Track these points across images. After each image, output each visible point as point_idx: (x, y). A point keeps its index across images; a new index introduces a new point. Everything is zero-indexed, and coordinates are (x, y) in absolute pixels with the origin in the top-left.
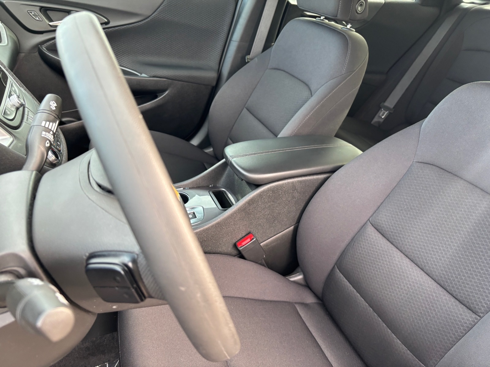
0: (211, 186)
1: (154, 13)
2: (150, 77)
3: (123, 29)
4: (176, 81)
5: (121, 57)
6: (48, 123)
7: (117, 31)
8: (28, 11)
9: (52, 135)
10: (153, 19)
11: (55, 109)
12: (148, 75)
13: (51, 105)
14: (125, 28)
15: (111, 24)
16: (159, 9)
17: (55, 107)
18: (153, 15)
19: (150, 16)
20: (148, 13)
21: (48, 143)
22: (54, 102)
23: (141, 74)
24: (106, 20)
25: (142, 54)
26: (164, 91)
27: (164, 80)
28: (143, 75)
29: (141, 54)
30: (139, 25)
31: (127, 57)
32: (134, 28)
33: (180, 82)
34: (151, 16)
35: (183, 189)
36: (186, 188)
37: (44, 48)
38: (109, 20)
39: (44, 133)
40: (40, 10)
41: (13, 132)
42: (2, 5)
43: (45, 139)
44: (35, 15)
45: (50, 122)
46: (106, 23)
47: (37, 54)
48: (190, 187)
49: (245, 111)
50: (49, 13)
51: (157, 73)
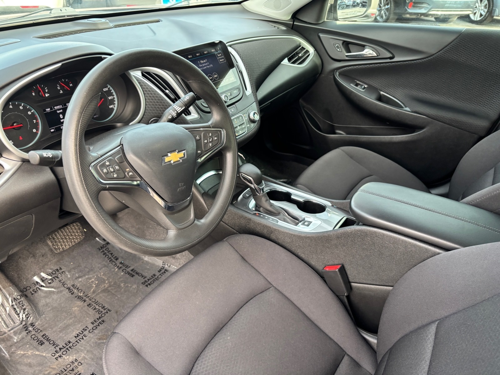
1: (439, 52)
2: (413, 112)
3: (405, 64)
5: (397, 89)
7: (397, 65)
8: (334, 44)
10: (436, 57)
12: (410, 110)
14: (407, 63)
15: (395, 59)
16: (446, 48)
18: (437, 54)
19: (433, 55)
20: (433, 51)
21: (170, 117)
23: (406, 107)
24: (391, 55)
25: (418, 89)
26: (421, 128)
27: (423, 117)
28: (408, 109)
29: (416, 89)
30: (421, 62)
31: (403, 90)
32: (415, 64)
34: (435, 55)
35: (332, 206)
36: (334, 206)
37: (337, 73)
38: (396, 56)
39: (171, 111)
40: (343, 44)
41: (202, 113)
42: (319, 37)
43: (170, 114)
44: (338, 47)
45: (178, 106)
46: (391, 58)
47: (332, 77)
48: (338, 207)
49: (492, 172)
50: (350, 46)
51: (421, 110)
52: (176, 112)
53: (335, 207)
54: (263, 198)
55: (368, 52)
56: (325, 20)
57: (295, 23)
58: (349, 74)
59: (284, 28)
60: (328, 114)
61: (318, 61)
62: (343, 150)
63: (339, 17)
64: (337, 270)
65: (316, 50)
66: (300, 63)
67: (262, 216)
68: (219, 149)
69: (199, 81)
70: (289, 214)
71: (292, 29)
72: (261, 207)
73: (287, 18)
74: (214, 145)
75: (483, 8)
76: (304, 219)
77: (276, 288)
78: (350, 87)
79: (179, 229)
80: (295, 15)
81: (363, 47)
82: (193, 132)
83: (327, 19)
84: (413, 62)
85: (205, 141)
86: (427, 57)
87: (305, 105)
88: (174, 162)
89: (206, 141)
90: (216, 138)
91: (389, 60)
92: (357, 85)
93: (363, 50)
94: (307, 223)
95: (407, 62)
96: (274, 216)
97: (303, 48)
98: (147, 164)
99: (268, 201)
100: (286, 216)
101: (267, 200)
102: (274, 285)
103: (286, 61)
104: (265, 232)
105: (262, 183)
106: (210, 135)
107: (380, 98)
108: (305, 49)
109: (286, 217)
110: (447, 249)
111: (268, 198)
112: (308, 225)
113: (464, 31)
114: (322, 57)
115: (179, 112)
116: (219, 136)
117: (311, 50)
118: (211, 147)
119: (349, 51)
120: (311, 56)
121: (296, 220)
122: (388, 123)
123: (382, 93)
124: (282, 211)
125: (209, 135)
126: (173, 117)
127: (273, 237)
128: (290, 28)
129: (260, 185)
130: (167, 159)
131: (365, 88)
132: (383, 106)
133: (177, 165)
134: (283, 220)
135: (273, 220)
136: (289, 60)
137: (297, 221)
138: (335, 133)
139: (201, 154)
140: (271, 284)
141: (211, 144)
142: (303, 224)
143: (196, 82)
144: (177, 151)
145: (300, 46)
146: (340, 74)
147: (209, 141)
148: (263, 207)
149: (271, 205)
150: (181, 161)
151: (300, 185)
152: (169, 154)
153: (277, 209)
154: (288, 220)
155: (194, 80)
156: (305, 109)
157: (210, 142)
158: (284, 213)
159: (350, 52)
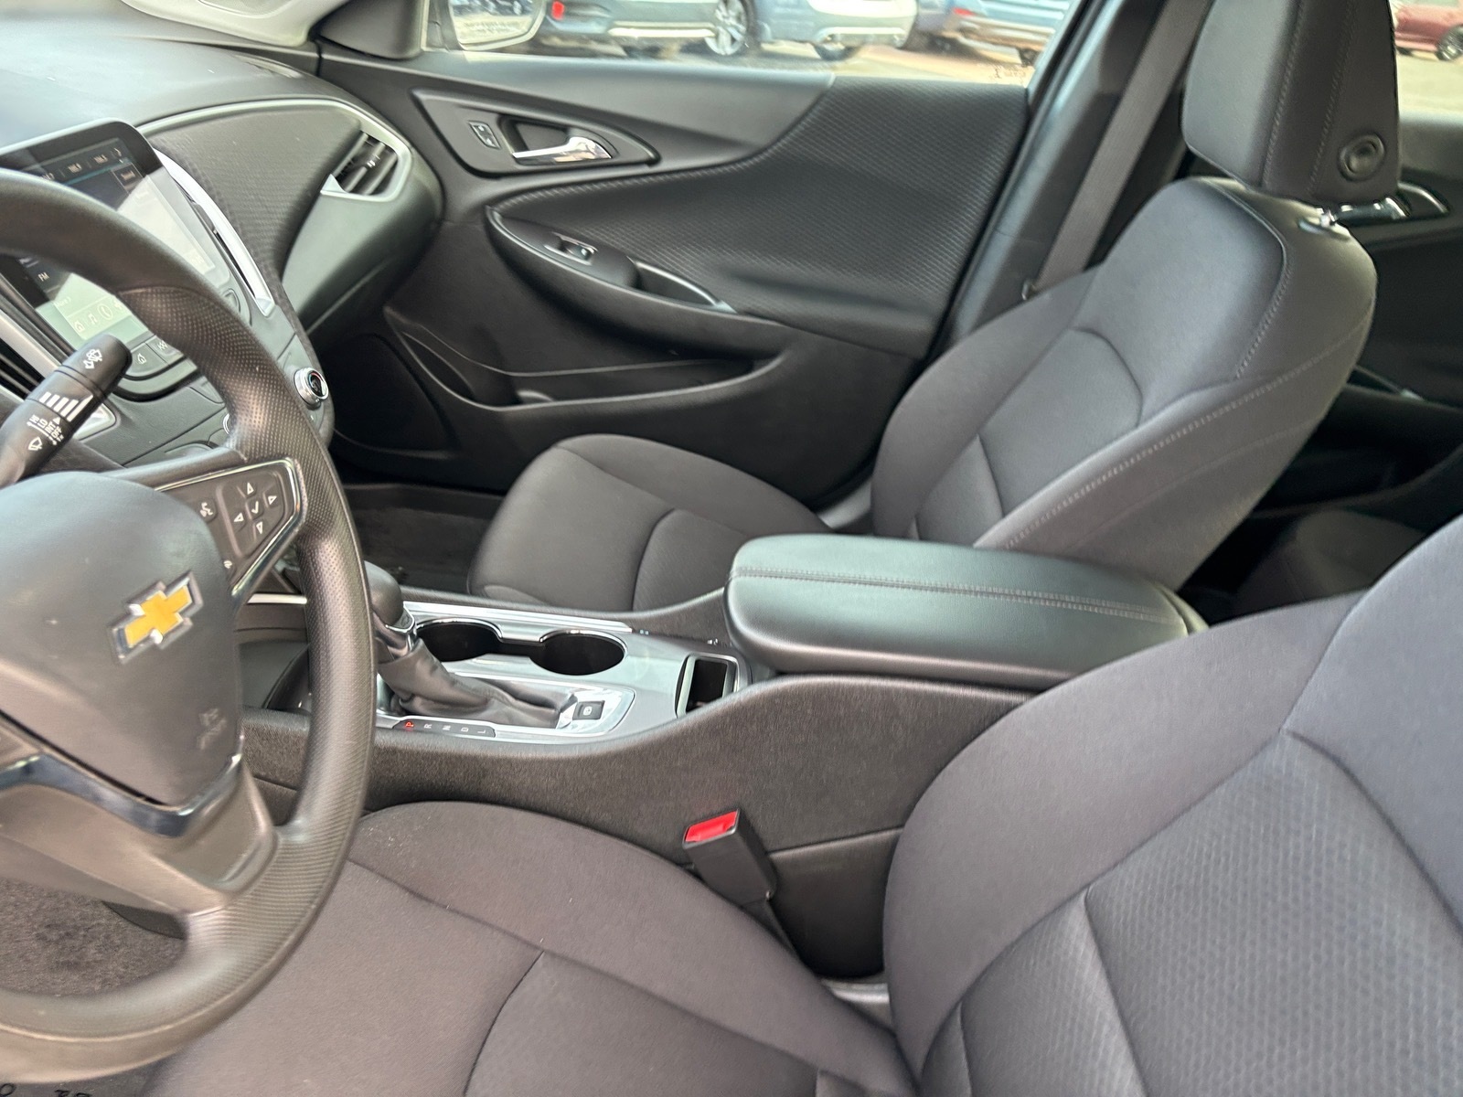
0: (711, 642)
1: (778, 140)
2: (740, 312)
4: (807, 333)
6: (56, 397)
7: (678, 182)
8: (472, 124)
9: (56, 425)
10: (773, 156)
11: (92, 367)
12: (733, 307)
13: (87, 359)
15: (665, 165)
16: (796, 131)
17: (95, 363)
18: (774, 148)
19: (765, 149)
20: (760, 139)
21: (37, 443)
22: (98, 351)
23: (717, 300)
24: (651, 155)
26: (769, 356)
27: (770, 325)
28: (724, 306)
30: (735, 171)
32: (721, 177)
33: (816, 336)
34: (769, 150)
35: (634, 631)
36: (642, 632)
37: (497, 215)
38: (663, 154)
39: (35, 418)
40: (499, 123)
41: (125, 405)
42: (419, 105)
43: (34, 433)
44: (485, 133)
45: (62, 395)
46: (651, 162)
47: (480, 227)
48: (653, 630)
49: (975, 448)
50: (522, 129)
51: (759, 305)
52: (57, 420)
53: (644, 635)
54: (419, 664)
55: (580, 146)
56: (424, 48)
57: (325, 56)
58: (533, 216)
59: (293, 74)
60: (485, 343)
61: (430, 182)
62: (571, 450)
63: (461, 40)
64: (733, 831)
65: (414, 144)
66: (378, 191)
67: (427, 726)
68: (292, 536)
69: (172, 289)
70: (516, 695)
71: (318, 73)
72: (413, 696)
73: (294, 39)
74: (272, 523)
75: (733, 22)
76: (573, 700)
77: (553, 955)
78: (546, 253)
79: (234, 895)
80: (319, 32)
81: (563, 132)
82: (183, 492)
83: (429, 44)
84: (713, 171)
85: (236, 520)
86: (750, 157)
87: (403, 320)
88: (165, 637)
89: (239, 518)
90: (274, 498)
91: (646, 169)
92: (563, 247)
93: (565, 141)
94: (590, 708)
95: (698, 173)
96: (472, 716)
97: (373, 141)
98: (57, 678)
99: (439, 671)
100: (511, 705)
101: (434, 668)
102: (546, 948)
103: (331, 186)
104: (459, 778)
105: (404, 615)
106: (250, 489)
107: (640, 281)
108: (376, 142)
109: (510, 708)
110: (1035, 689)
111: (435, 659)
112: (597, 715)
113: (834, 83)
114: (438, 169)
115: (70, 419)
116: (283, 490)
117: (401, 147)
118: (263, 538)
119: (522, 146)
120: (404, 164)
121: (544, 707)
122: (675, 353)
123: (641, 265)
124: (494, 691)
125: (245, 490)
126: (47, 443)
127: (491, 786)
128: (311, 73)
129: (400, 621)
130: (133, 634)
131: (589, 255)
132: (652, 302)
133: (180, 646)
134: (507, 721)
135: (474, 729)
136: (342, 180)
137: (553, 711)
138: (518, 401)
139: (234, 569)
140: (536, 948)
141: (260, 526)
142: (578, 715)
143: (157, 293)
144: (161, 586)
145: (361, 133)
146: (506, 217)
147: (252, 514)
148: (420, 696)
149: (453, 681)
150: (189, 623)
151: (494, 587)
152: (136, 608)
153: (474, 690)
154: (522, 715)
155: (152, 286)
156: (407, 335)
157: (257, 518)
158: (503, 697)
159: (524, 148)
